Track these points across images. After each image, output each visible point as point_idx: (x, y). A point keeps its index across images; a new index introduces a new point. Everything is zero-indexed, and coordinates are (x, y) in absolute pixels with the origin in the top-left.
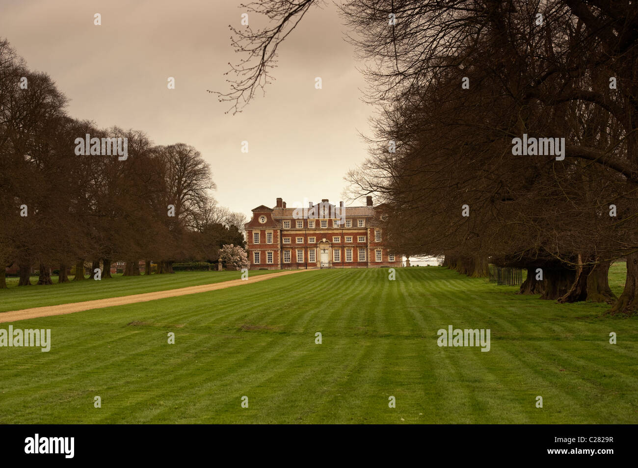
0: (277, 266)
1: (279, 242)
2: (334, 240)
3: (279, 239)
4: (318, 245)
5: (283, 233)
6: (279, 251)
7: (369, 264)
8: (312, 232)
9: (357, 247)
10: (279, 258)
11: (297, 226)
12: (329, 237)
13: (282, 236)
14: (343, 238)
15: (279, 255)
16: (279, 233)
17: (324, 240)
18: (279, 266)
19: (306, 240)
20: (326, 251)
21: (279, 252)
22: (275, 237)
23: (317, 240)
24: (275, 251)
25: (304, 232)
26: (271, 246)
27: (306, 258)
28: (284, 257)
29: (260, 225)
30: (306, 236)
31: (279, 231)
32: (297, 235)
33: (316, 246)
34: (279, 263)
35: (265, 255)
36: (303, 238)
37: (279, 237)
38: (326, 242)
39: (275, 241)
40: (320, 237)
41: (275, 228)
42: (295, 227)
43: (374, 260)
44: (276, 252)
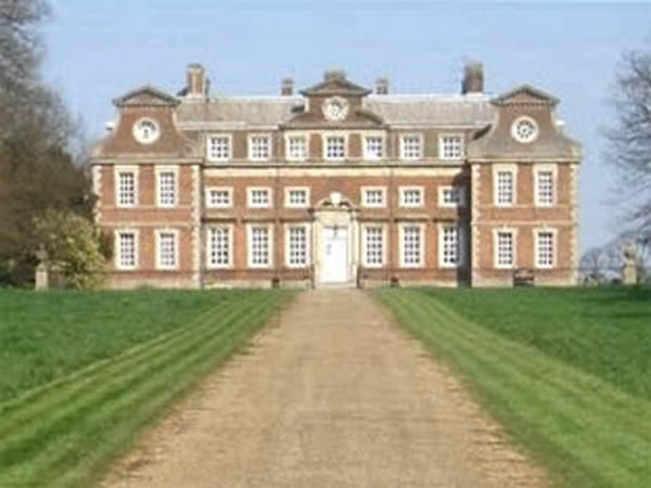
0: (190, 278)
1: (196, 203)
2: (364, 196)
3: (196, 193)
4: (317, 214)
5: (208, 172)
6: (197, 229)
7: (475, 275)
8: (298, 173)
9: (436, 221)
10: (196, 252)
11: (251, 152)
12: (350, 188)
13: (204, 181)
14: (393, 192)
15: (196, 242)
16: (196, 175)
17: (336, 198)
18: (196, 277)
19: (279, 199)
20: (341, 233)
21: (196, 233)
22: (186, 185)
23: (314, 199)
24: (183, 229)
25: (273, 172)
26: (168, 215)
27: (279, 256)
28: (209, 251)
29: (139, 147)
30: (278, 184)
31: (196, 168)
32: (251, 181)
33: (310, 215)
34: (196, 267)
35: (152, 241)
36: (270, 190)
37: (196, 185)
38: (341, 204)
39: (186, 198)
40: (322, 188)
41: (182, 156)
42: (245, 154)
43: (491, 262)
44: (186, 233)
